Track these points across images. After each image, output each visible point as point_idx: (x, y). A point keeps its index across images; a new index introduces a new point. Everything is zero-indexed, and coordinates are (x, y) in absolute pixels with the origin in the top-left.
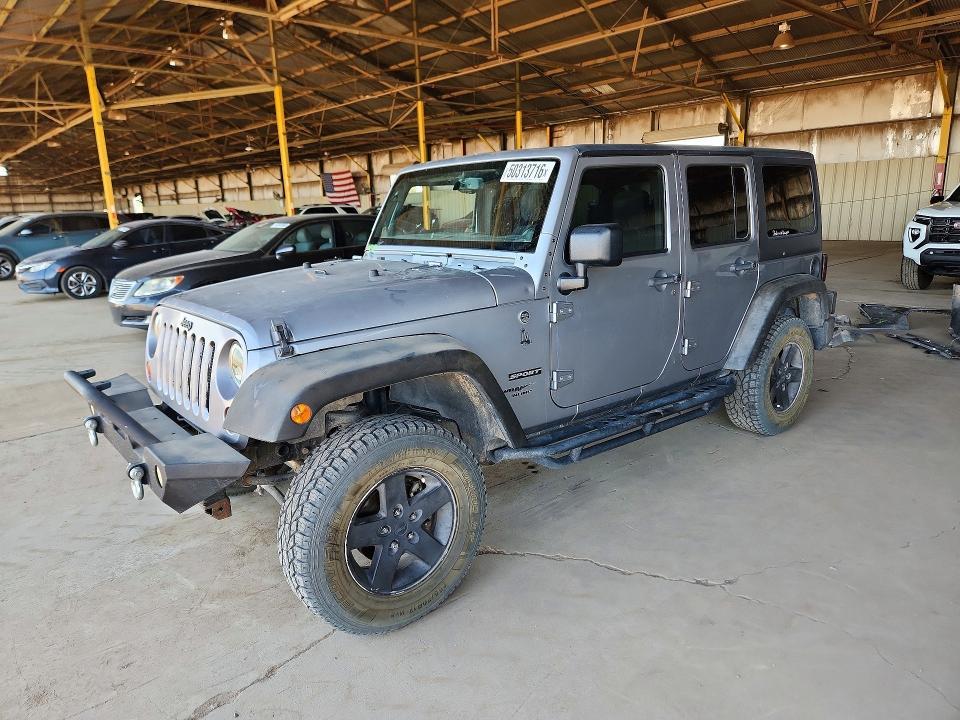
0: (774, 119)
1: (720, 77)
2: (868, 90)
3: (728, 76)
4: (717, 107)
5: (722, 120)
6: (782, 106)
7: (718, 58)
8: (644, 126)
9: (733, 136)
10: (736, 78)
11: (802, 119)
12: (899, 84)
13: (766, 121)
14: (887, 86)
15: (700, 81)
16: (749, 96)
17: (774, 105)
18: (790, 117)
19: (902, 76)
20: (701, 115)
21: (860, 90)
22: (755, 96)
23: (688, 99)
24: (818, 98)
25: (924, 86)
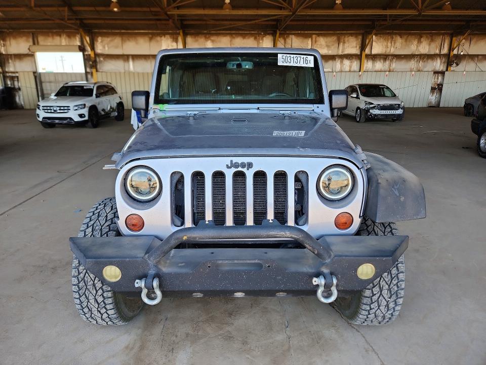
0: (108, 47)
1: (77, 19)
2: (151, 39)
3: (81, 20)
4: (75, 36)
5: (79, 44)
6: (111, 41)
7: (75, 9)
8: (27, 41)
9: (86, 53)
10: (85, 22)
11: (122, 48)
12: (163, 38)
13: (104, 47)
14: (159, 38)
15: (68, 19)
16: (92, 33)
17: (107, 40)
18: (117, 47)
19: (164, 34)
20: (65, 39)
21: (147, 39)
22: (96, 33)
23: (55, 29)
24: (128, 39)
25: (173, 41)
